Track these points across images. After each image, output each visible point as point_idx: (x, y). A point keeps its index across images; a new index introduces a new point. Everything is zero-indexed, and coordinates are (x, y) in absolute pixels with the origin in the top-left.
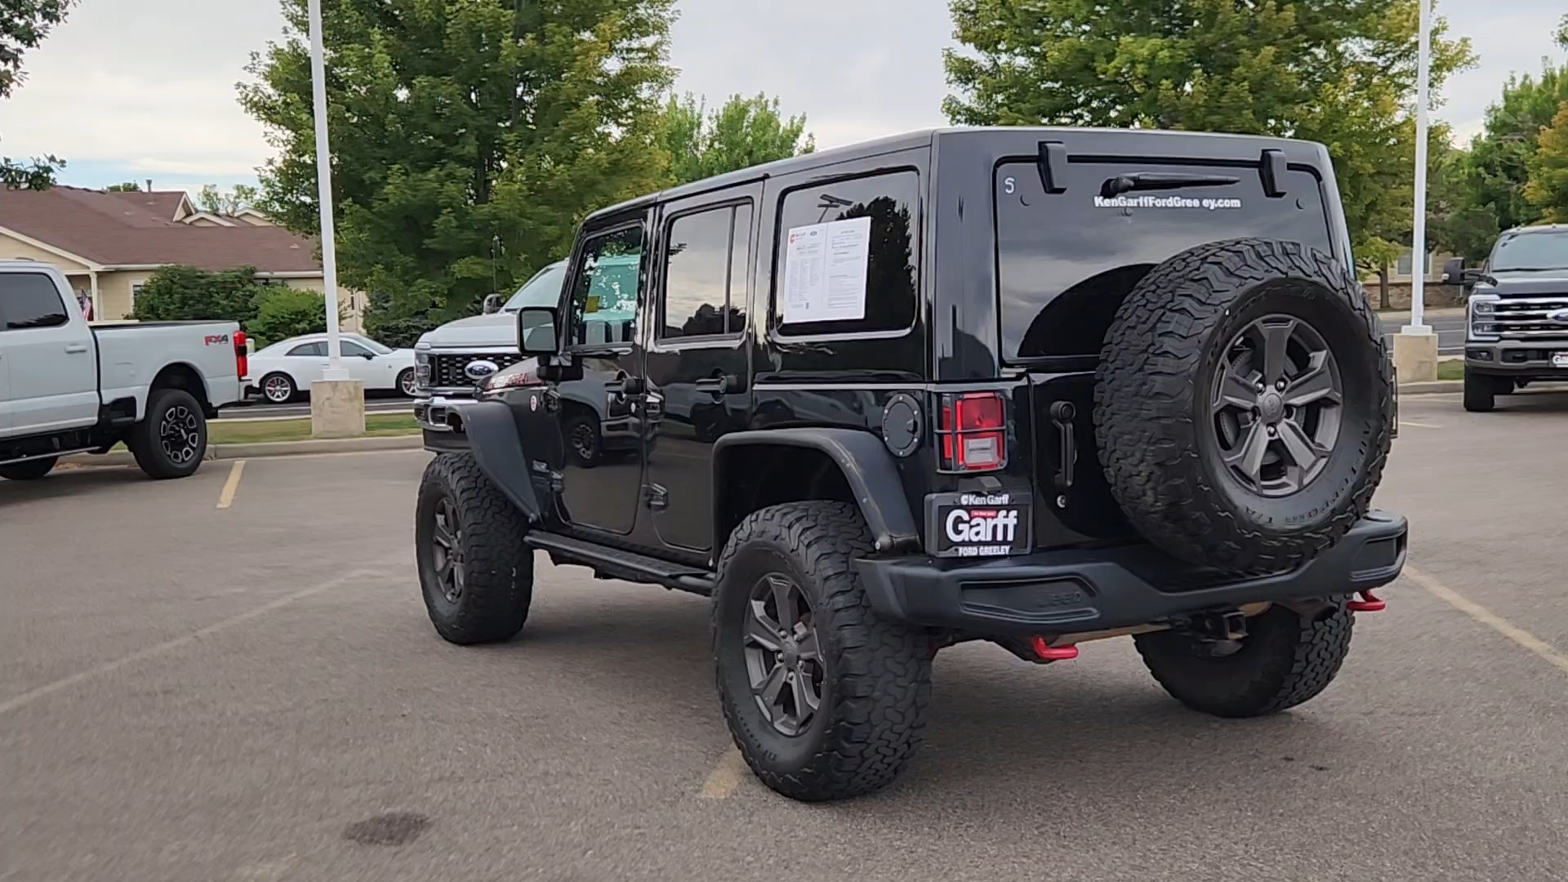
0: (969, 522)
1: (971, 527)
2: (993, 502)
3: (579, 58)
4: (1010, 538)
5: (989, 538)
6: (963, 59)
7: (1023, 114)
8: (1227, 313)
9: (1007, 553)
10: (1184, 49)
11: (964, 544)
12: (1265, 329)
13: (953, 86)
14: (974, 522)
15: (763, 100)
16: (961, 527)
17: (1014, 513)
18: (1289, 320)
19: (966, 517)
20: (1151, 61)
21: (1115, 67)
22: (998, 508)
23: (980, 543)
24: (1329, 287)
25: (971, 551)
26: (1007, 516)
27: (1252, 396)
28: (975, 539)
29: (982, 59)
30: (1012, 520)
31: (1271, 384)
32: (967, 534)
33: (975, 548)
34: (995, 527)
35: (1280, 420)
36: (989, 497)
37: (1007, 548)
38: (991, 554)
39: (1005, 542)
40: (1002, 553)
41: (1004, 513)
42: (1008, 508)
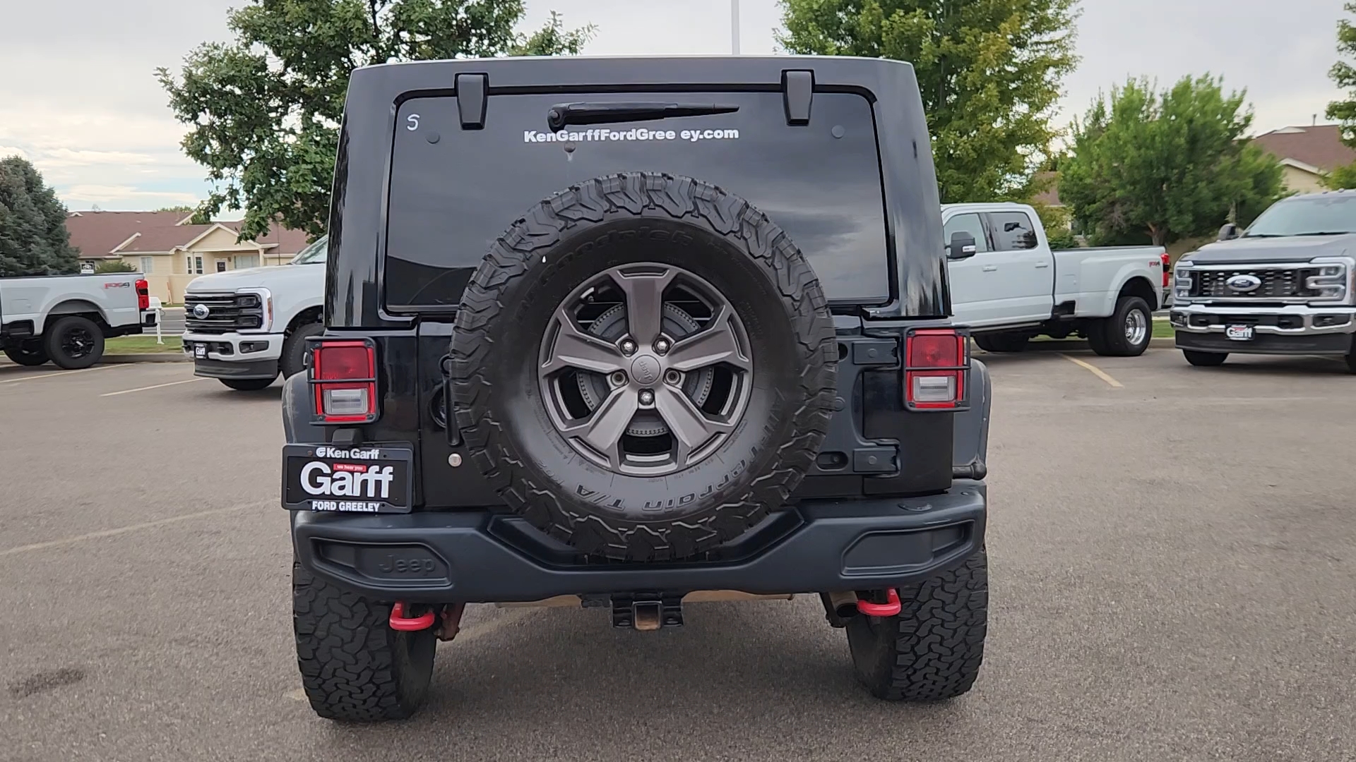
0: (330, 475)
1: (333, 481)
2: (358, 456)
3: (982, 52)
4: (385, 494)
5: (357, 493)
8: (544, 260)
9: (376, 510)
11: (323, 497)
12: (625, 281)
14: (336, 476)
15: (1209, 78)
16: (320, 479)
17: (390, 469)
18: (665, 270)
19: (326, 469)
22: (368, 463)
23: (346, 498)
24: (711, 230)
25: (330, 506)
26: (380, 472)
27: (617, 358)
28: (338, 493)
30: (387, 476)
31: (644, 343)
32: (327, 487)
33: (333, 503)
34: (364, 483)
35: (659, 386)
36: (354, 450)
37: (377, 506)
38: (354, 510)
39: (377, 498)
40: (370, 510)
41: (377, 468)
42: (382, 463)
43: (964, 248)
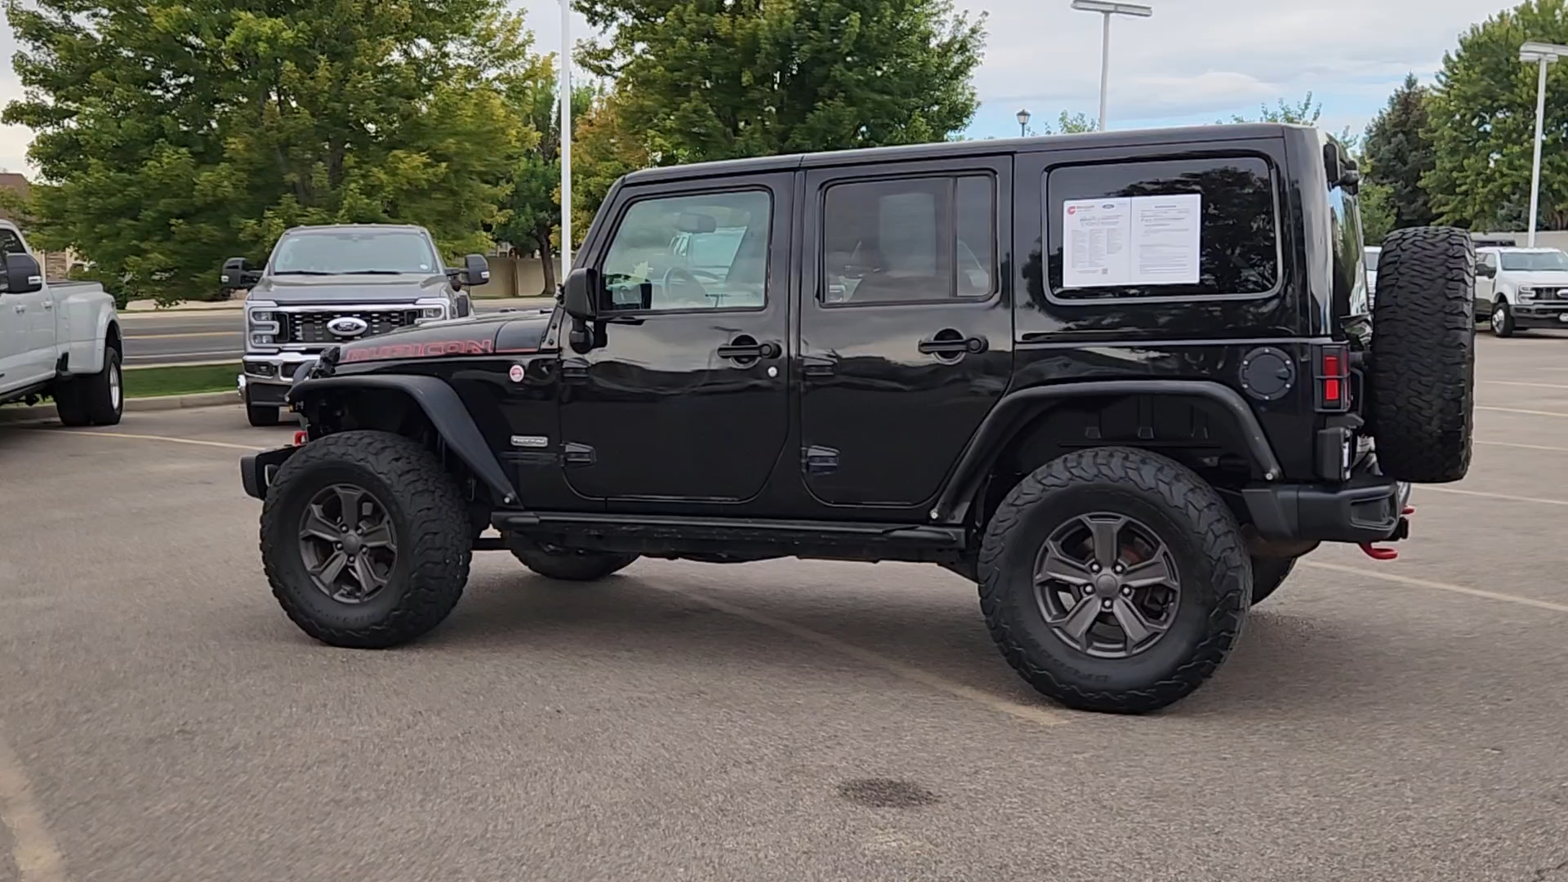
6: (33, 12)
7: (117, 82)
10: (304, 32)
13: (22, 41)
20: (272, 41)
21: (232, 42)
29: (52, 16)
43: (30, 278)
